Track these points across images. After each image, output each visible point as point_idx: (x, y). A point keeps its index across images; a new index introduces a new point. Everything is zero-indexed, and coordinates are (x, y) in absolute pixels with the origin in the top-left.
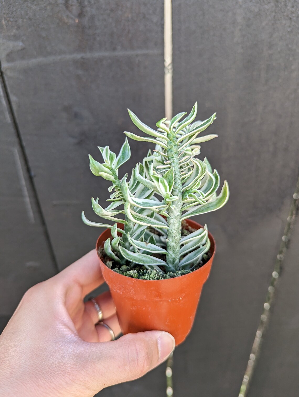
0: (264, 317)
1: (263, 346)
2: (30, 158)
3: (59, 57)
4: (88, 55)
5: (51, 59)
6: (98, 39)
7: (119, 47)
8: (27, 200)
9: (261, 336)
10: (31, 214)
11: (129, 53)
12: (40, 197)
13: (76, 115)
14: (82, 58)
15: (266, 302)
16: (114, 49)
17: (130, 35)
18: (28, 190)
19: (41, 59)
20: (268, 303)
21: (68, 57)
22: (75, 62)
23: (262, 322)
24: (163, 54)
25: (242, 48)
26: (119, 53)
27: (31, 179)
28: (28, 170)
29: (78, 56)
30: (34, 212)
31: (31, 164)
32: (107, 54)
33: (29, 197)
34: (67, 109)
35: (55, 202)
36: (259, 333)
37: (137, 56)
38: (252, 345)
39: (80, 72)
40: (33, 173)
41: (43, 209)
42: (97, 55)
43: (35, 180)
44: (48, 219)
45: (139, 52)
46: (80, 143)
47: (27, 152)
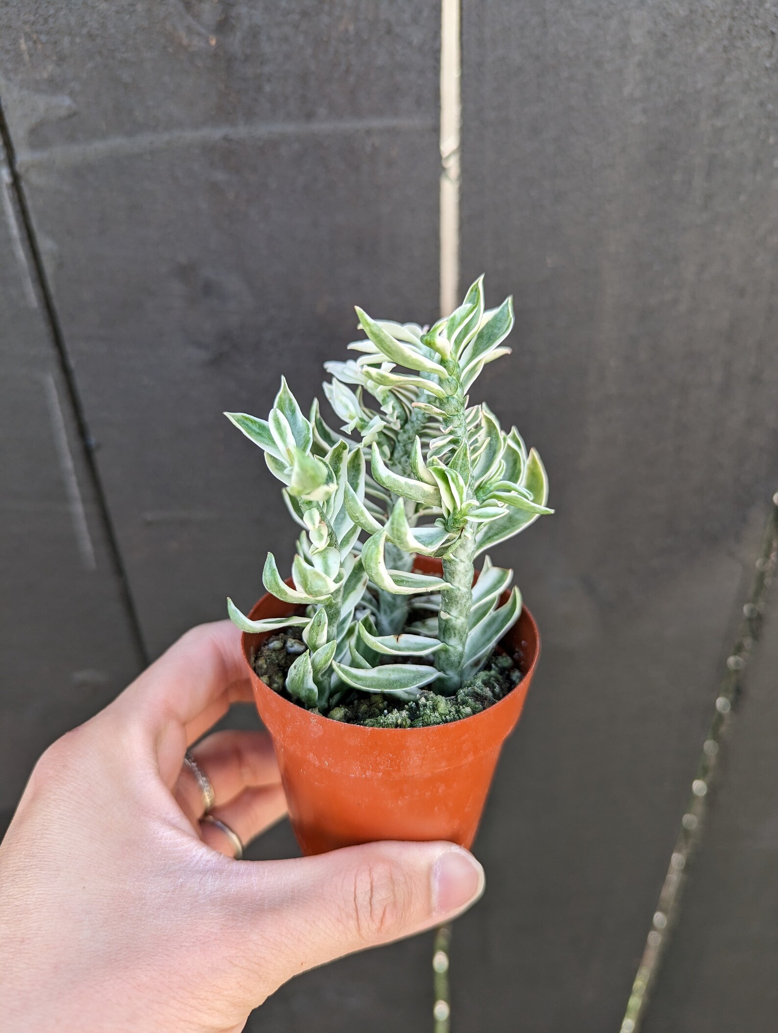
0: (691, 820)
1: (686, 893)
2: (87, 400)
3: (166, 137)
4: (241, 131)
5: (145, 140)
6: (267, 88)
7: (322, 111)
8: (78, 509)
9: (683, 867)
10: (87, 546)
11: (349, 125)
12: (112, 501)
13: (208, 289)
14: (226, 138)
15: (698, 778)
16: (310, 116)
17: (352, 79)
18: (80, 484)
19: (118, 142)
20: (703, 780)
21: (190, 135)
22: (208, 149)
23: (687, 833)
24: (436, 130)
25: (645, 111)
26: (322, 126)
27: (88, 454)
28: (82, 431)
29: (216, 134)
30: (94, 543)
31: (88, 416)
32: (290, 128)
33: (84, 501)
34: (185, 272)
35: (149, 516)
36: (677, 859)
37: (369, 132)
38: (660, 891)
39: (220, 176)
40: (93, 440)
41: (120, 535)
42: (264, 130)
43: (100, 458)
44: (131, 559)
45: (376, 123)
46: (217, 361)
47: (81, 382)
